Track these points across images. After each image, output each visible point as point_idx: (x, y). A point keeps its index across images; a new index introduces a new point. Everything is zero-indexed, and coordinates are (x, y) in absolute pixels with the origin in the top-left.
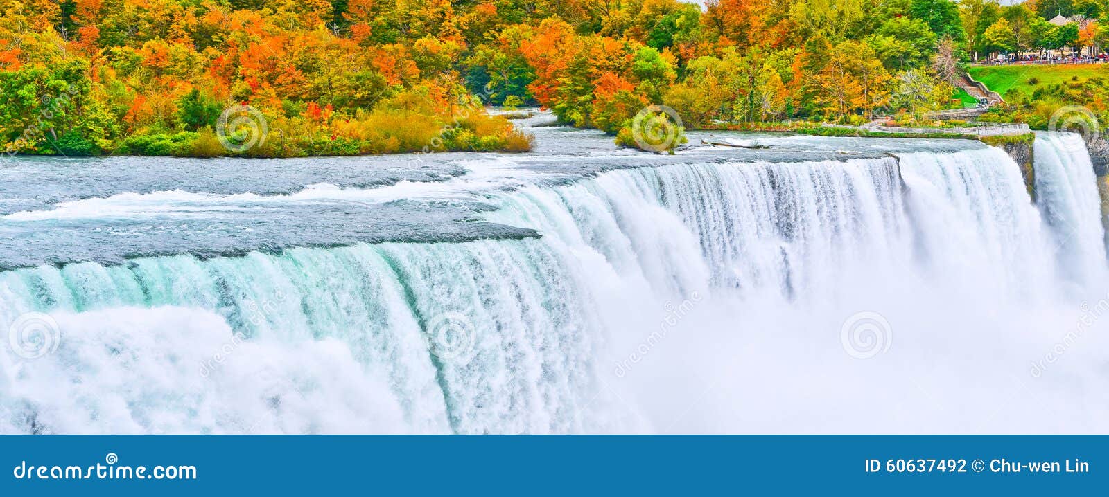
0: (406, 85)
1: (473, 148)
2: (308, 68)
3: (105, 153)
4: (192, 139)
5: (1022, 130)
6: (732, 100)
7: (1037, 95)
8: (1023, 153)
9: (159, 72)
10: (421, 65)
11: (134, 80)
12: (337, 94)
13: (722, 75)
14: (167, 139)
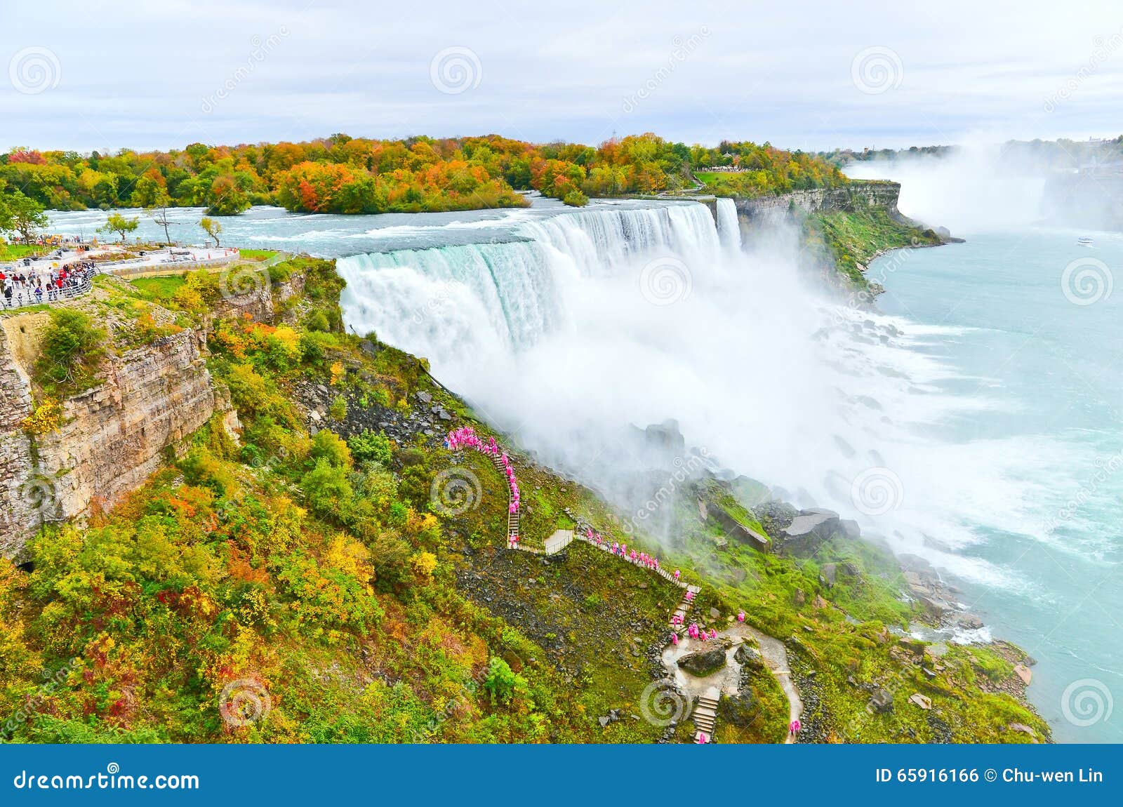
0: (485, 182)
1: (509, 206)
2: (449, 177)
3: (381, 212)
4: (410, 206)
5: (712, 197)
6: (607, 186)
7: (718, 184)
8: (713, 206)
9: (399, 181)
10: (490, 174)
11: (391, 185)
12: (460, 187)
13: (603, 176)
14: (401, 206)
